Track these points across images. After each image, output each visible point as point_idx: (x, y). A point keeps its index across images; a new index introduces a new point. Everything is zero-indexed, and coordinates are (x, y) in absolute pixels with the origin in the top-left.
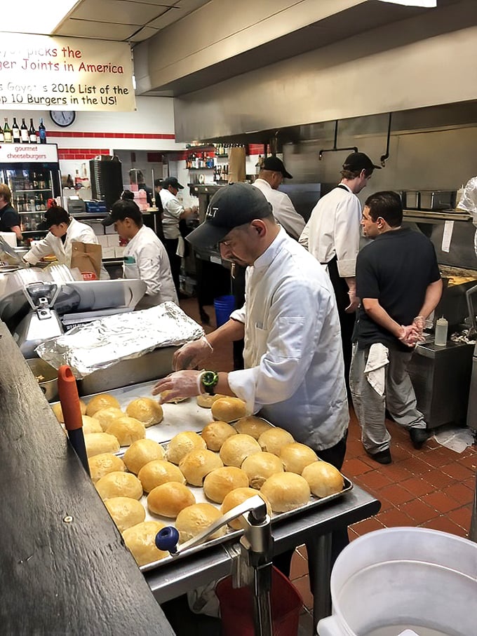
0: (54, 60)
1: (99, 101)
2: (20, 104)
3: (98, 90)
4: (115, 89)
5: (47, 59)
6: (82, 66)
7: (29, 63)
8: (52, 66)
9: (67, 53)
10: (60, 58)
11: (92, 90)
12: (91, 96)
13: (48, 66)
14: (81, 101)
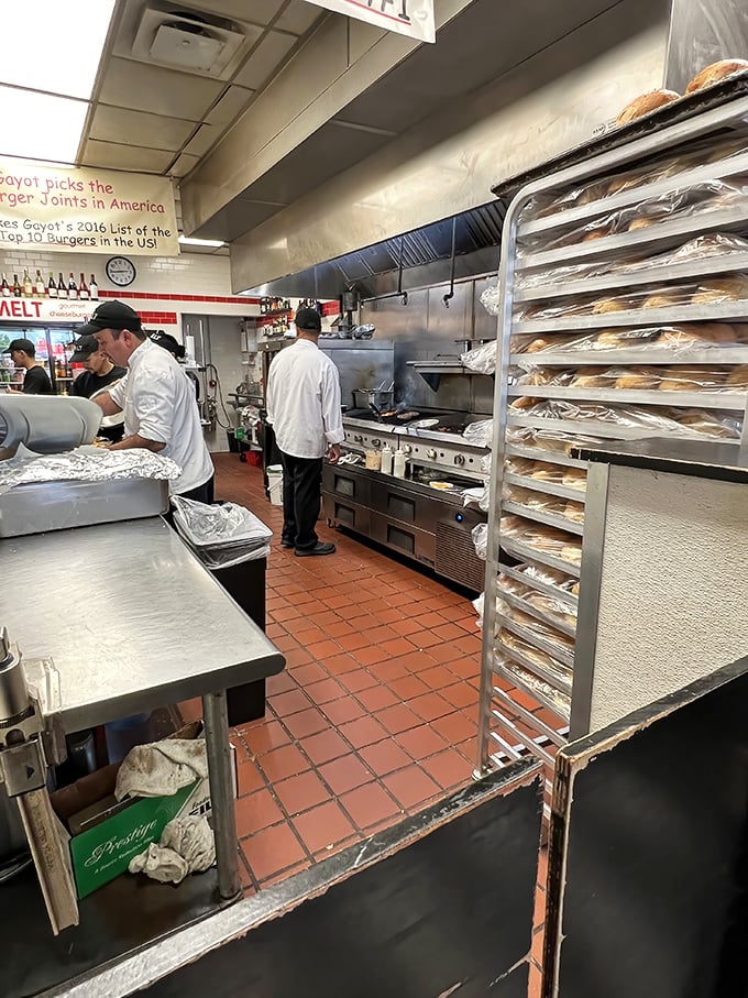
0: (80, 195)
1: (135, 243)
2: (39, 244)
3: (133, 231)
4: (154, 230)
5: (71, 193)
6: (114, 203)
7: (50, 197)
8: (79, 202)
9: (95, 187)
10: (87, 193)
11: (127, 230)
12: (126, 238)
13: (73, 202)
14: (113, 242)
